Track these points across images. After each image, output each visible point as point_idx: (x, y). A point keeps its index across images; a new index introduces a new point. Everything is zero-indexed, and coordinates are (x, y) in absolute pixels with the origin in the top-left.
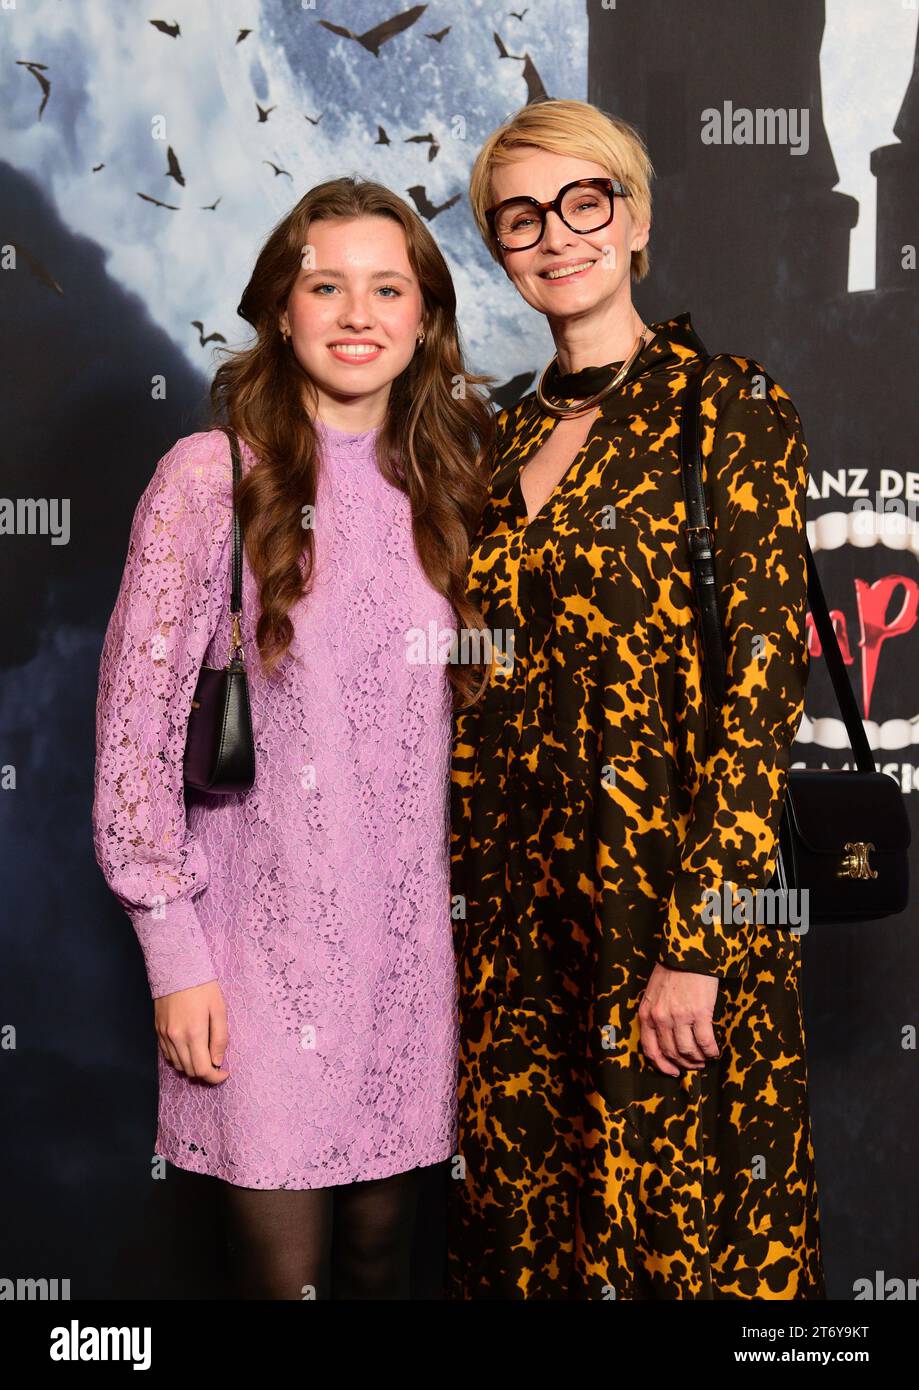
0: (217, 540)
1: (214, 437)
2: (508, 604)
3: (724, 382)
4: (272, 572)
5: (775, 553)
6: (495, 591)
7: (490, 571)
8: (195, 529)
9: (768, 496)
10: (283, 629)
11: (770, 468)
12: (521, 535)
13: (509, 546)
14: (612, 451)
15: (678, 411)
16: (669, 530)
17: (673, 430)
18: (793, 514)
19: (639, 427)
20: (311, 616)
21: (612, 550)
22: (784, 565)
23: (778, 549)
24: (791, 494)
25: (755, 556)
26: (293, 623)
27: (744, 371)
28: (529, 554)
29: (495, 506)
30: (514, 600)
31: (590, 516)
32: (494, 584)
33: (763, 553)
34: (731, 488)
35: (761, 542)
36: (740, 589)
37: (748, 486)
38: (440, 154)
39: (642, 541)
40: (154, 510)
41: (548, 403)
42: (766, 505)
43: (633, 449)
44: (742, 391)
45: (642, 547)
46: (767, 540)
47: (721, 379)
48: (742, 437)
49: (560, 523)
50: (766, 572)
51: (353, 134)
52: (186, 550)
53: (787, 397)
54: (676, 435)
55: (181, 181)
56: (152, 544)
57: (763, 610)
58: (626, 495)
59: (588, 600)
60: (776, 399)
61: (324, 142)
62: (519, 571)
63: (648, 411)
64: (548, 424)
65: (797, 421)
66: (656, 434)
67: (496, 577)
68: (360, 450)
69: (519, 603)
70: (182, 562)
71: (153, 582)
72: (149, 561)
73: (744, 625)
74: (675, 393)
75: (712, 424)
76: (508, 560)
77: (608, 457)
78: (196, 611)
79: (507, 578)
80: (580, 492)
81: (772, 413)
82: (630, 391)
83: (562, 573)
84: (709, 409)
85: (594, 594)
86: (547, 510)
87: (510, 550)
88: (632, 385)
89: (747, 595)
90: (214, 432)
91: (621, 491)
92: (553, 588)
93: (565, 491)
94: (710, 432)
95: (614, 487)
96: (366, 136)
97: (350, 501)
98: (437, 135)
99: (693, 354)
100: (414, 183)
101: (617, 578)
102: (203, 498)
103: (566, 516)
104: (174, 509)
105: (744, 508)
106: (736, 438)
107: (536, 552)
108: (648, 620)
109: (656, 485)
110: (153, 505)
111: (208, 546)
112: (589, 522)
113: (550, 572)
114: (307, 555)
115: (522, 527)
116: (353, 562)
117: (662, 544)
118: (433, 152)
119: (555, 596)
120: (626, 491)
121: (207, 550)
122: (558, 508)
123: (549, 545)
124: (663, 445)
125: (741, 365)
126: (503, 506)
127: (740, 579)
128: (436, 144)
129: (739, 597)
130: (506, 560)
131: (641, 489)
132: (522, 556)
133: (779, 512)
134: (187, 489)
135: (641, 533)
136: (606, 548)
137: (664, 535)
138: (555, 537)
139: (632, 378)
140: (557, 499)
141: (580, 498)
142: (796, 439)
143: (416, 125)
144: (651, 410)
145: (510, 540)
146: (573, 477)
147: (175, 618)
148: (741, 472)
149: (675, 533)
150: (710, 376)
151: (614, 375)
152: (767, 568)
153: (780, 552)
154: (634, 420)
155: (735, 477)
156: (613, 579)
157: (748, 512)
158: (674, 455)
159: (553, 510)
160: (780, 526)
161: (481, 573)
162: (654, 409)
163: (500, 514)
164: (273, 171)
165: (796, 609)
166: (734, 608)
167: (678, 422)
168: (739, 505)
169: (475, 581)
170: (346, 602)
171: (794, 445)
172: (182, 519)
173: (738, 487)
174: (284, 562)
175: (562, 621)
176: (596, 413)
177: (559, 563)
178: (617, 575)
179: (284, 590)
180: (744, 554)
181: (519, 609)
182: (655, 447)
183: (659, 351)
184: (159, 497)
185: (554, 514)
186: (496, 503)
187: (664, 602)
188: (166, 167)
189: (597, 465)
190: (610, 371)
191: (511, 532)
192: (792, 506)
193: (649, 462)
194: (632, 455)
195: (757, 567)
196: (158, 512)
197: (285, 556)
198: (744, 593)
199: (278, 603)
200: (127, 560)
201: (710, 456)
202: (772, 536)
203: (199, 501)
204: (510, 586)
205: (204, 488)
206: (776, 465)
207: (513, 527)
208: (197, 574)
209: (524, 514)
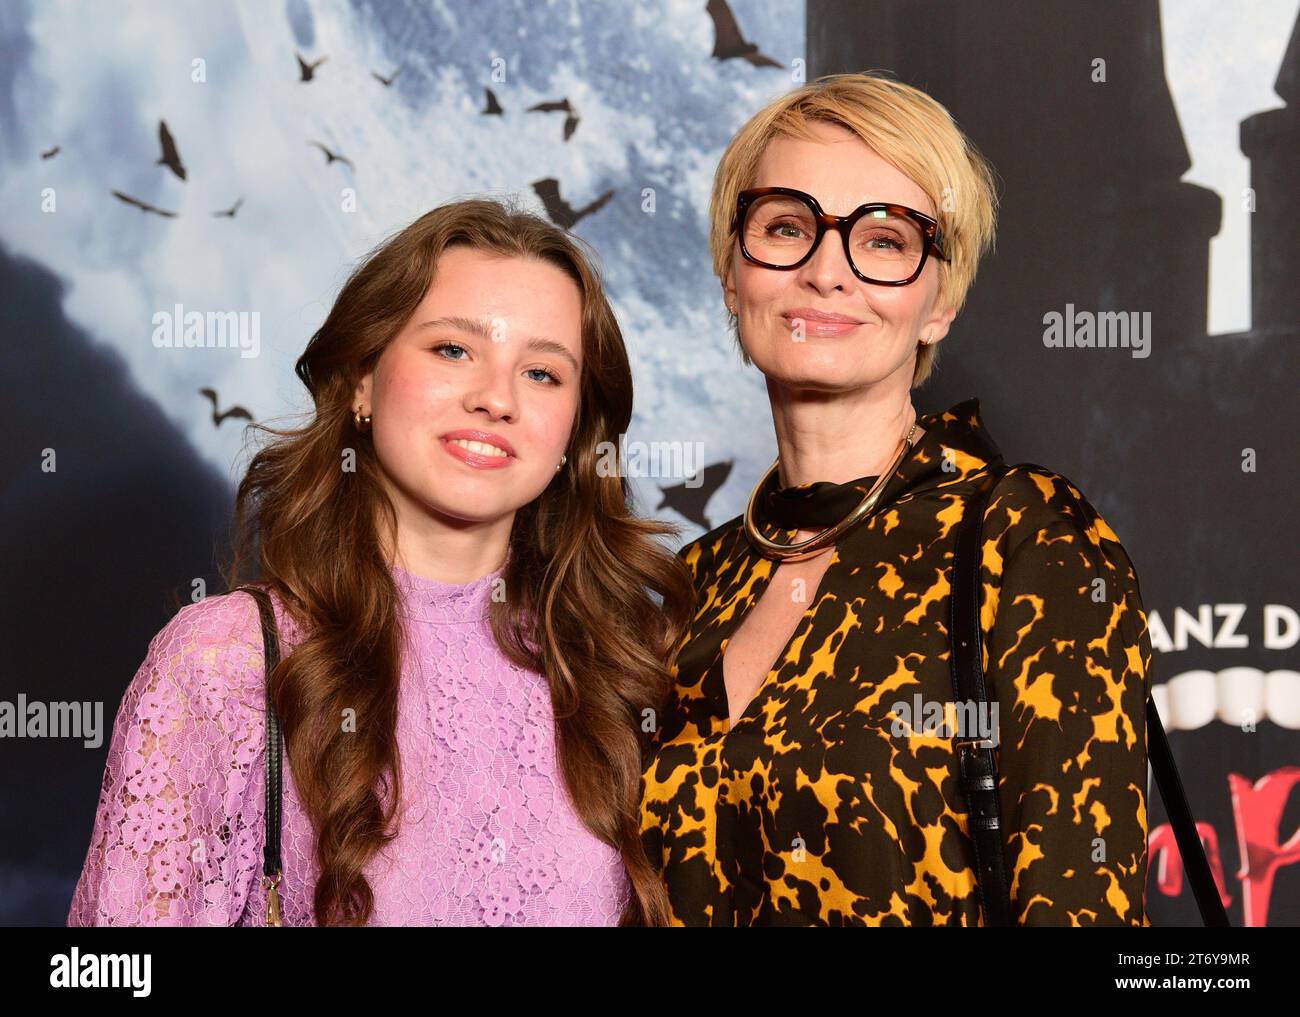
0: (241, 762)
1: (233, 604)
2: (701, 855)
3: (1015, 517)
4: (335, 807)
5: (1087, 784)
6: (679, 833)
7: (671, 801)
8: (203, 744)
9: (1076, 695)
10: (356, 897)
11: (1081, 651)
12: (718, 746)
13: (699, 765)
14: (851, 620)
15: (949, 559)
16: (938, 749)
17: (941, 589)
18: (1120, 721)
19: (891, 583)
20: (397, 875)
21: (851, 779)
22: (1103, 803)
23: (1093, 777)
24: (1115, 691)
25: (1056, 789)
26: (372, 885)
27: (1047, 499)
28: (732, 778)
29: (681, 696)
30: (710, 850)
31: (818, 724)
32: (677, 822)
33: (1068, 785)
34: (1020, 682)
35: (1065, 767)
36: (1033, 841)
37: (1046, 680)
38: (581, 131)
39: (897, 765)
40: (141, 718)
41: (759, 536)
42: (1073, 709)
43: (881, 619)
44: (1042, 532)
45: (897, 774)
46: (1075, 764)
47: (1010, 512)
48: (1038, 603)
49: (774, 731)
50: (1073, 813)
51: (448, 101)
52: (192, 779)
53: (1114, 538)
54: (945, 598)
55: (180, 172)
56: (138, 772)
57: (1070, 873)
58: (871, 691)
59: (820, 858)
60: (1095, 541)
61: (402, 113)
62: (717, 806)
63: (905, 559)
64: (762, 569)
65: (1131, 575)
66: (915, 595)
67: (680, 811)
68: (468, 609)
69: (719, 856)
70: (186, 797)
71: (141, 831)
72: (134, 798)
73: (1038, 898)
74: (945, 531)
75: (997, 581)
76: (700, 787)
77: (844, 628)
78: (208, 875)
79: (699, 815)
80: (804, 682)
81: (1087, 564)
82: (882, 523)
83: (777, 812)
84: (992, 559)
85: (828, 849)
86: (755, 708)
87: (702, 770)
88: (885, 513)
89: (1042, 850)
90: (234, 596)
91: (863, 685)
92: (763, 835)
93: (783, 678)
94: (992, 593)
95: (854, 679)
96: (467, 102)
97: (455, 691)
98: (575, 101)
99: (979, 464)
100: (541, 174)
101: (861, 825)
102: (216, 697)
103: (782, 721)
104: (171, 714)
105: (1040, 713)
106: (1027, 604)
107: (741, 777)
108: (909, 889)
109: (915, 676)
110: (138, 710)
111: (225, 773)
112: (816, 733)
113: (759, 809)
114: (389, 779)
115: (719, 735)
116: (463, 787)
117: (928, 770)
118: (571, 126)
119: (768, 848)
120: (870, 685)
121: (224, 779)
122: (772, 707)
123: (758, 766)
124: (924, 613)
125: (1044, 490)
126: (692, 697)
127: (1032, 826)
128: (574, 115)
129: (1030, 853)
130: (696, 786)
131: (892, 682)
132: (721, 781)
133: (1095, 719)
134: (192, 683)
135: (895, 752)
136: (842, 776)
137: (932, 756)
138: (767, 754)
139: (885, 503)
140: (770, 691)
141: (804, 693)
142: (1127, 604)
143: (542, 85)
144: (910, 560)
145: (701, 754)
146: (794, 656)
147: (177, 887)
148: (1036, 658)
149: (946, 752)
150: (994, 506)
151: (860, 498)
152: (1076, 806)
153: (1097, 782)
154: (884, 571)
155: (1026, 664)
156: (855, 826)
157: (1045, 719)
158: (942, 629)
159: (765, 709)
160: (1097, 741)
161: (659, 802)
162: (916, 557)
163: (687, 710)
164: (323, 158)
165: (1124, 870)
166: (1023, 871)
167: (949, 577)
168: (1031, 709)
169: (651, 815)
170: (454, 849)
171: (1123, 614)
172: (185, 732)
173: (1030, 681)
174: (353, 792)
175: (779, 888)
176: (831, 557)
177: (773, 798)
178: (862, 819)
179: (354, 835)
180: (1039, 787)
181: (718, 864)
182: (914, 616)
183: (926, 460)
184: (147, 698)
185: (765, 715)
186: (683, 692)
187: (933, 861)
188: (156, 150)
189: (829, 640)
190: (852, 492)
191: (702, 740)
192: (1118, 709)
193: (906, 639)
194: (879, 629)
195: (1059, 807)
196: (147, 721)
197: (356, 780)
198: (1038, 847)
199: (345, 855)
200: (101, 797)
201: (992, 630)
202: (1083, 758)
203: (210, 703)
204: (704, 829)
205: (217, 681)
206: (1091, 645)
207: (705, 732)
208: (209, 815)
209: (724, 714)
